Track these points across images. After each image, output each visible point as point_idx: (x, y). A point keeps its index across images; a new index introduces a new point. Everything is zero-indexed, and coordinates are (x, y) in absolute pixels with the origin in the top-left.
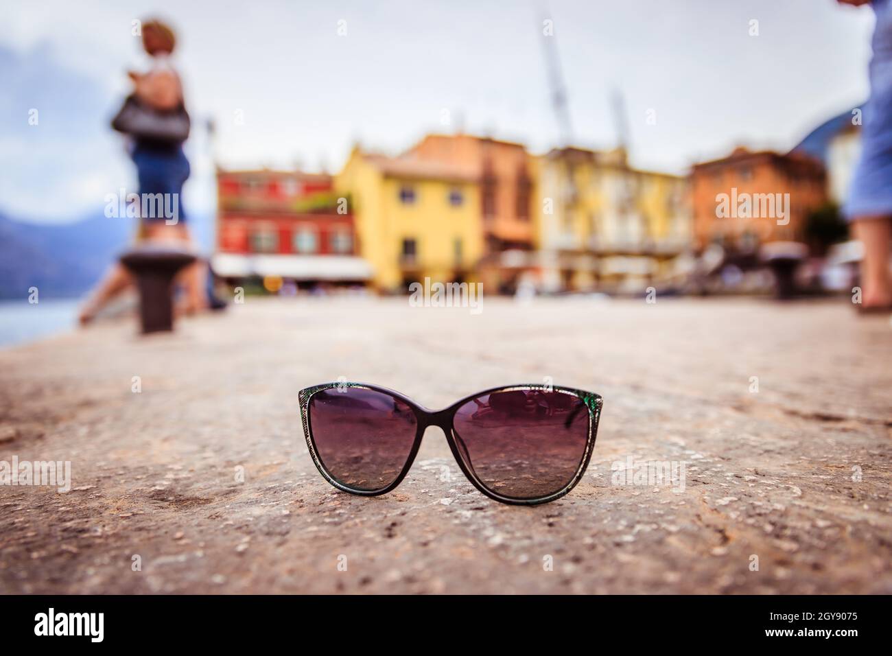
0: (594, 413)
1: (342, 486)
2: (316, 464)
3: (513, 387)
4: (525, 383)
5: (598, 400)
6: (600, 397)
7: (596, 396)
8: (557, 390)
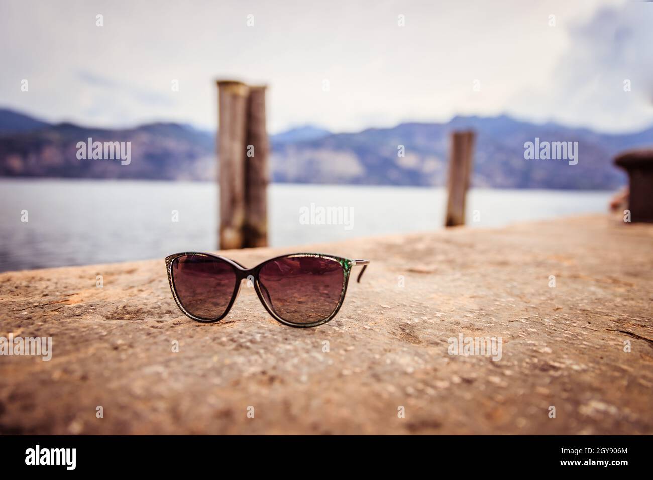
0: (347, 271)
1: (192, 317)
2: (177, 303)
3: (294, 254)
4: (302, 252)
5: (349, 263)
6: (350, 261)
7: (348, 261)
8: (322, 256)
